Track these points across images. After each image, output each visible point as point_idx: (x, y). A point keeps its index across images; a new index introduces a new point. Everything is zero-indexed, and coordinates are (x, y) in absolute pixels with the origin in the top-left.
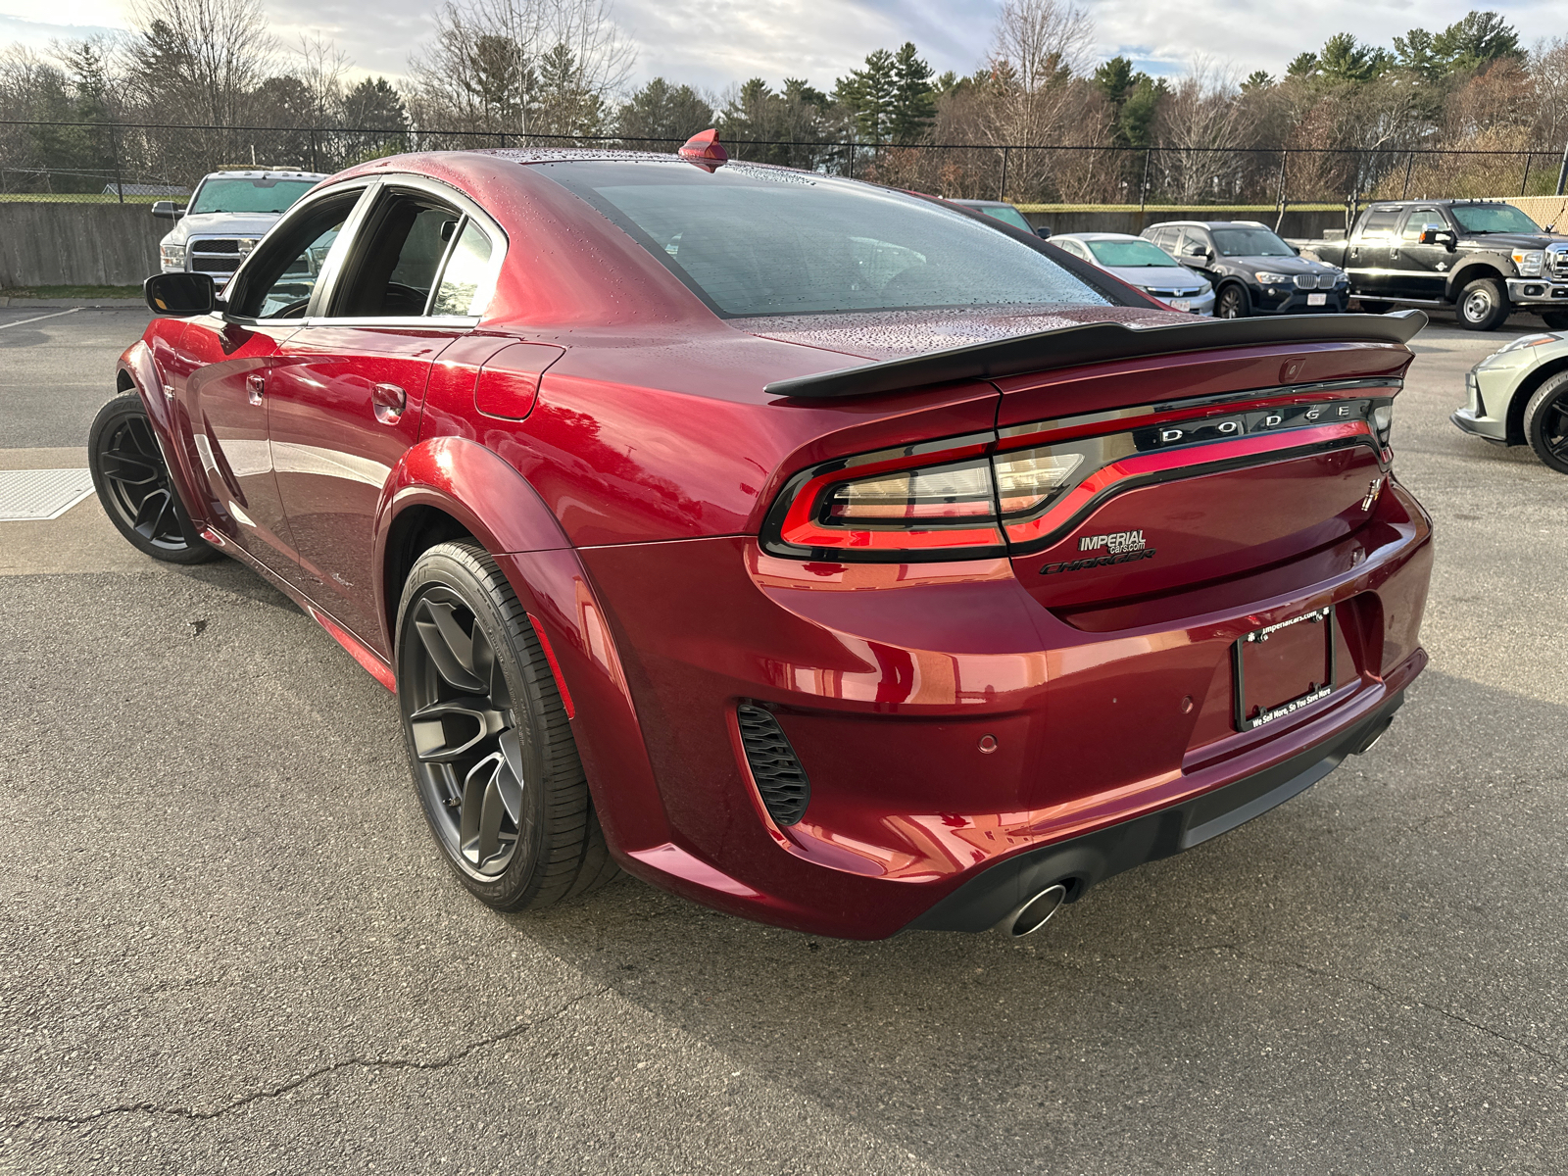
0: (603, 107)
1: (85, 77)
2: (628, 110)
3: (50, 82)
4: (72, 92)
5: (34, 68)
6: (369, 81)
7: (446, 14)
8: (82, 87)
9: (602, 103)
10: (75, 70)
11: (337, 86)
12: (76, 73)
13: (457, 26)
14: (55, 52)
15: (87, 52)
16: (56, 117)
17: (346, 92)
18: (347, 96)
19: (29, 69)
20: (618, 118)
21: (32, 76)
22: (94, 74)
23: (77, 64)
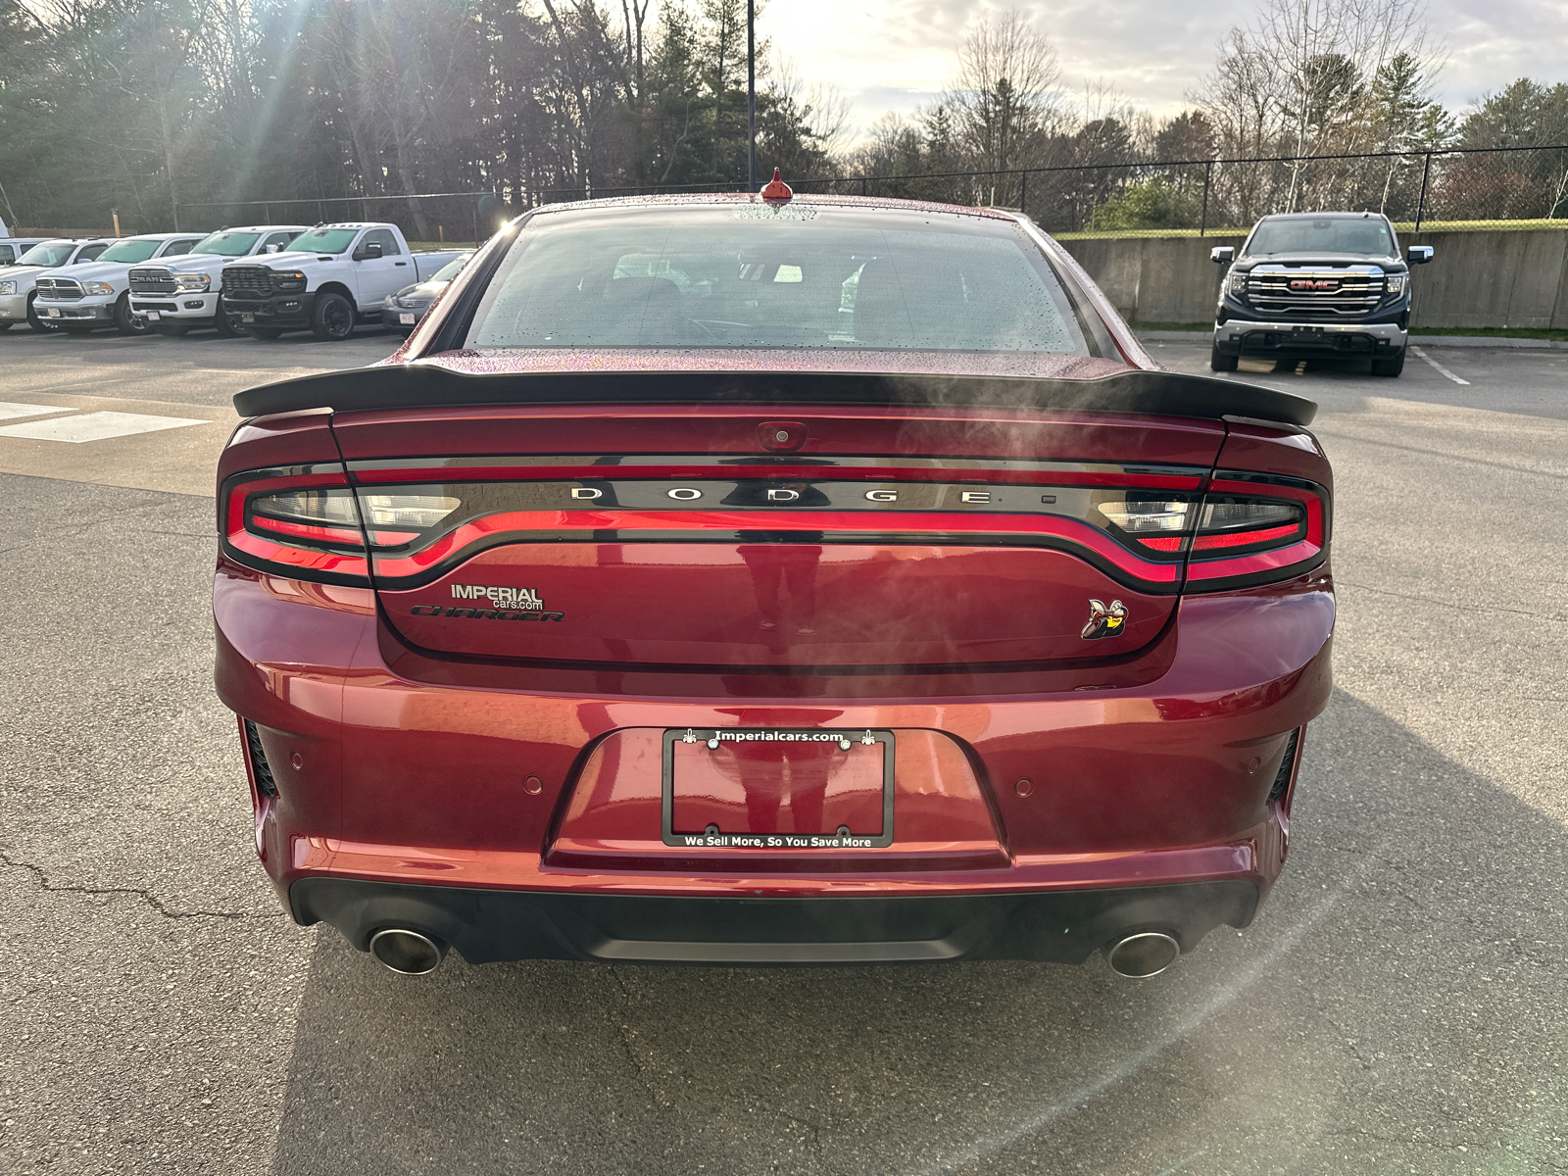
0: (1445, 119)
1: (936, 135)
2: (1475, 119)
3: (910, 140)
4: (924, 149)
5: (899, 132)
6: (1184, 116)
7: (1231, 41)
8: (932, 144)
9: (1446, 113)
10: (930, 129)
11: (1150, 123)
12: (929, 133)
13: (1241, 51)
14: (917, 116)
15: (941, 113)
16: (909, 171)
17: (1159, 127)
18: (1160, 132)
19: (895, 132)
20: (1464, 128)
21: (897, 138)
22: (943, 131)
23: (931, 123)
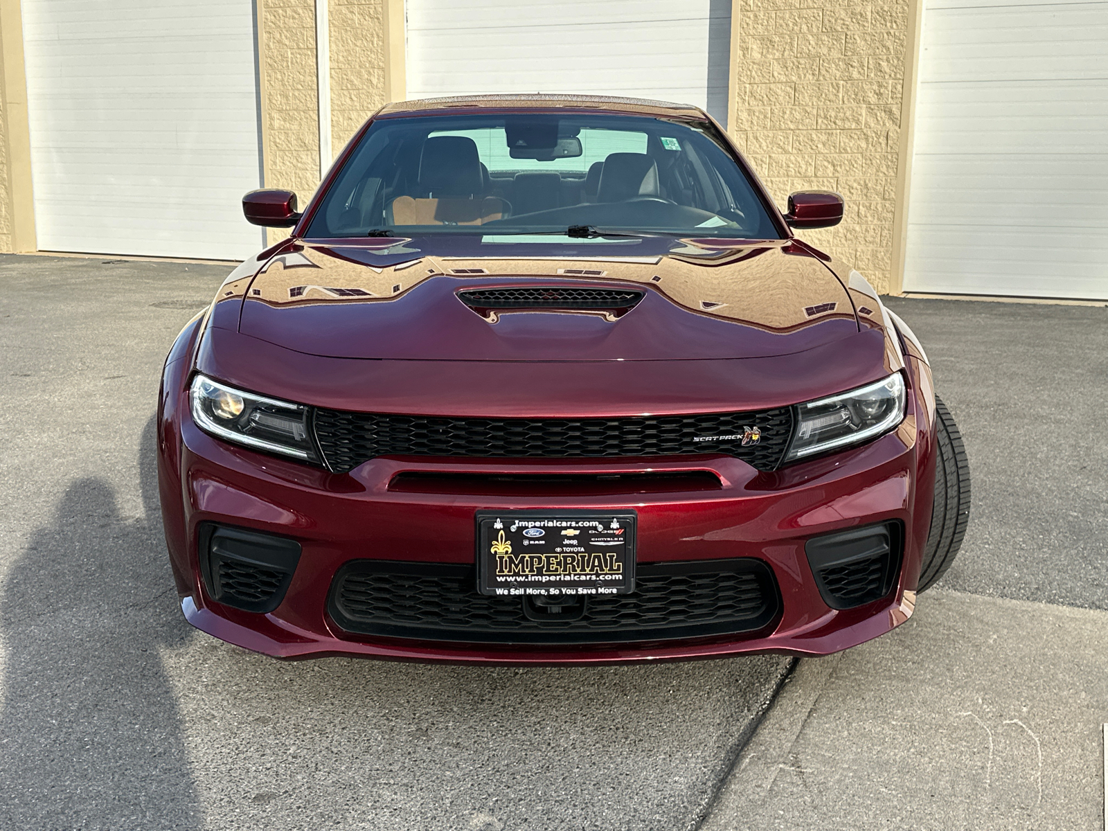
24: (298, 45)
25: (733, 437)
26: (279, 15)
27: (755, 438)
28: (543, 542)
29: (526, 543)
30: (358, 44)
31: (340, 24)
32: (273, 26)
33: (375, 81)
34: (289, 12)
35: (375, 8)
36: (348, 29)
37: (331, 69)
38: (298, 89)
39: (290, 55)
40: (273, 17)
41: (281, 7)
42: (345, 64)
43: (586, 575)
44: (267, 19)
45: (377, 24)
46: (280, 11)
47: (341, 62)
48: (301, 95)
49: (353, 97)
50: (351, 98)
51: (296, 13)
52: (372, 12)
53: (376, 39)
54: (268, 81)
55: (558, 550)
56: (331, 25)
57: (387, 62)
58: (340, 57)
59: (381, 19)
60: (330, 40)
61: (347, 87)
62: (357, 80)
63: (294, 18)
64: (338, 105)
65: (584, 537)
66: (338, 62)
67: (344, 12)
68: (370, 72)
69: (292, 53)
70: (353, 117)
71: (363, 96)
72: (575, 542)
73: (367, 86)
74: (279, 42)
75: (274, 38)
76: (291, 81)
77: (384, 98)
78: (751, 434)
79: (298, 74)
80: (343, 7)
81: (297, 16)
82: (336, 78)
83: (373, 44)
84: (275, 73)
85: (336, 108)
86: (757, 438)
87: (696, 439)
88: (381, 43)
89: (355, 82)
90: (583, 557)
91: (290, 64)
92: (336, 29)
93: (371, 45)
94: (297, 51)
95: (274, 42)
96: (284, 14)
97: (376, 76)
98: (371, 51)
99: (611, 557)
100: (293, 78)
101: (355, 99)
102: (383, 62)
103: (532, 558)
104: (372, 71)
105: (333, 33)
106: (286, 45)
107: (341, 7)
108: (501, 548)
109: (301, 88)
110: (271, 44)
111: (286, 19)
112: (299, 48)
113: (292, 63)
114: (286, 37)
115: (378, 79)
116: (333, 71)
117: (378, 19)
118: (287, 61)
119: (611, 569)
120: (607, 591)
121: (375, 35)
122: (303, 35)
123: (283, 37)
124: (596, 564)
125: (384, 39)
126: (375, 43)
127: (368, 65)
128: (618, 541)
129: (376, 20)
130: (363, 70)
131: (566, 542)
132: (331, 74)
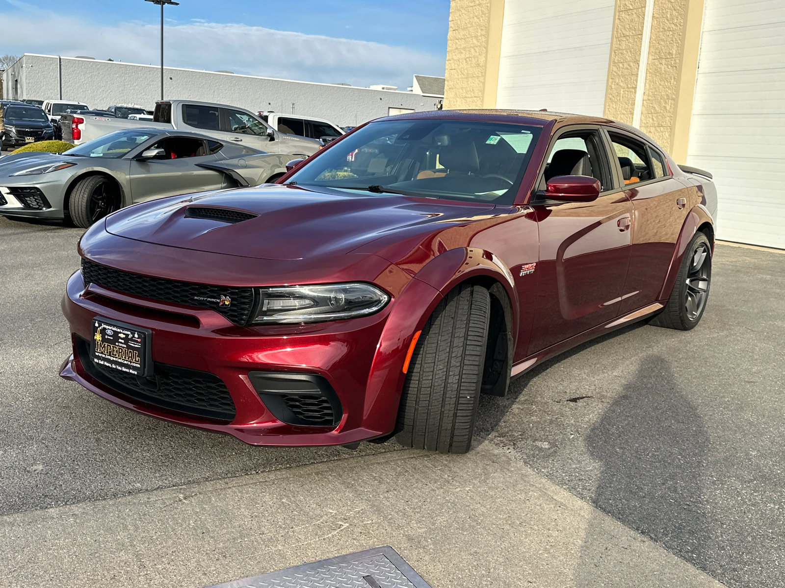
24: (627, 85)
25: (214, 300)
26: (619, 67)
27: (227, 303)
28: (112, 338)
29: (106, 337)
30: (662, 84)
31: (653, 71)
32: (616, 74)
33: (668, 108)
34: (626, 65)
35: (675, 60)
36: (657, 74)
37: (643, 100)
38: (623, 114)
39: (622, 92)
40: (616, 69)
41: (621, 62)
42: (652, 97)
43: (126, 361)
44: (613, 70)
45: (675, 71)
46: (621, 65)
47: (650, 96)
48: (625, 117)
49: (654, 118)
50: (653, 119)
51: (629, 66)
52: (673, 63)
53: (673, 80)
54: (608, 109)
55: (117, 344)
56: (648, 72)
57: (677, 95)
58: (650, 93)
59: (678, 67)
60: (646, 82)
61: (651, 111)
62: (658, 107)
63: (627, 69)
64: (644, 123)
65: (126, 339)
66: (648, 96)
67: (656, 63)
68: (666, 102)
69: (623, 91)
70: (652, 131)
71: (660, 117)
72: (123, 341)
73: (664, 111)
74: (618, 84)
75: (615, 82)
76: (620, 109)
77: (672, 118)
78: (225, 300)
79: (625, 104)
80: (656, 60)
81: (629, 68)
82: (646, 106)
83: (670, 84)
84: (613, 104)
85: (643, 125)
86: (228, 304)
87: (196, 298)
88: (675, 83)
89: (657, 108)
90: (126, 350)
91: (621, 98)
92: (651, 75)
93: (669, 84)
94: (626, 89)
95: (614, 85)
96: (623, 67)
97: (670, 104)
98: (669, 88)
99: (136, 353)
100: (622, 107)
101: (655, 119)
102: (675, 95)
103: (108, 345)
104: (667, 101)
105: (648, 78)
106: (621, 86)
107: (655, 61)
108: (98, 337)
109: (625, 113)
110: (613, 85)
111: (624, 70)
112: (628, 88)
113: (623, 97)
114: (622, 81)
115: (670, 106)
116: (645, 102)
117: (676, 67)
118: (620, 96)
119: (135, 361)
120: (133, 372)
121: (673, 78)
122: (631, 79)
123: (620, 81)
124: (130, 356)
125: (678, 80)
126: (672, 82)
127: (665, 97)
128: (138, 345)
129: (674, 68)
130: (662, 101)
131: (120, 340)
132: (643, 103)
